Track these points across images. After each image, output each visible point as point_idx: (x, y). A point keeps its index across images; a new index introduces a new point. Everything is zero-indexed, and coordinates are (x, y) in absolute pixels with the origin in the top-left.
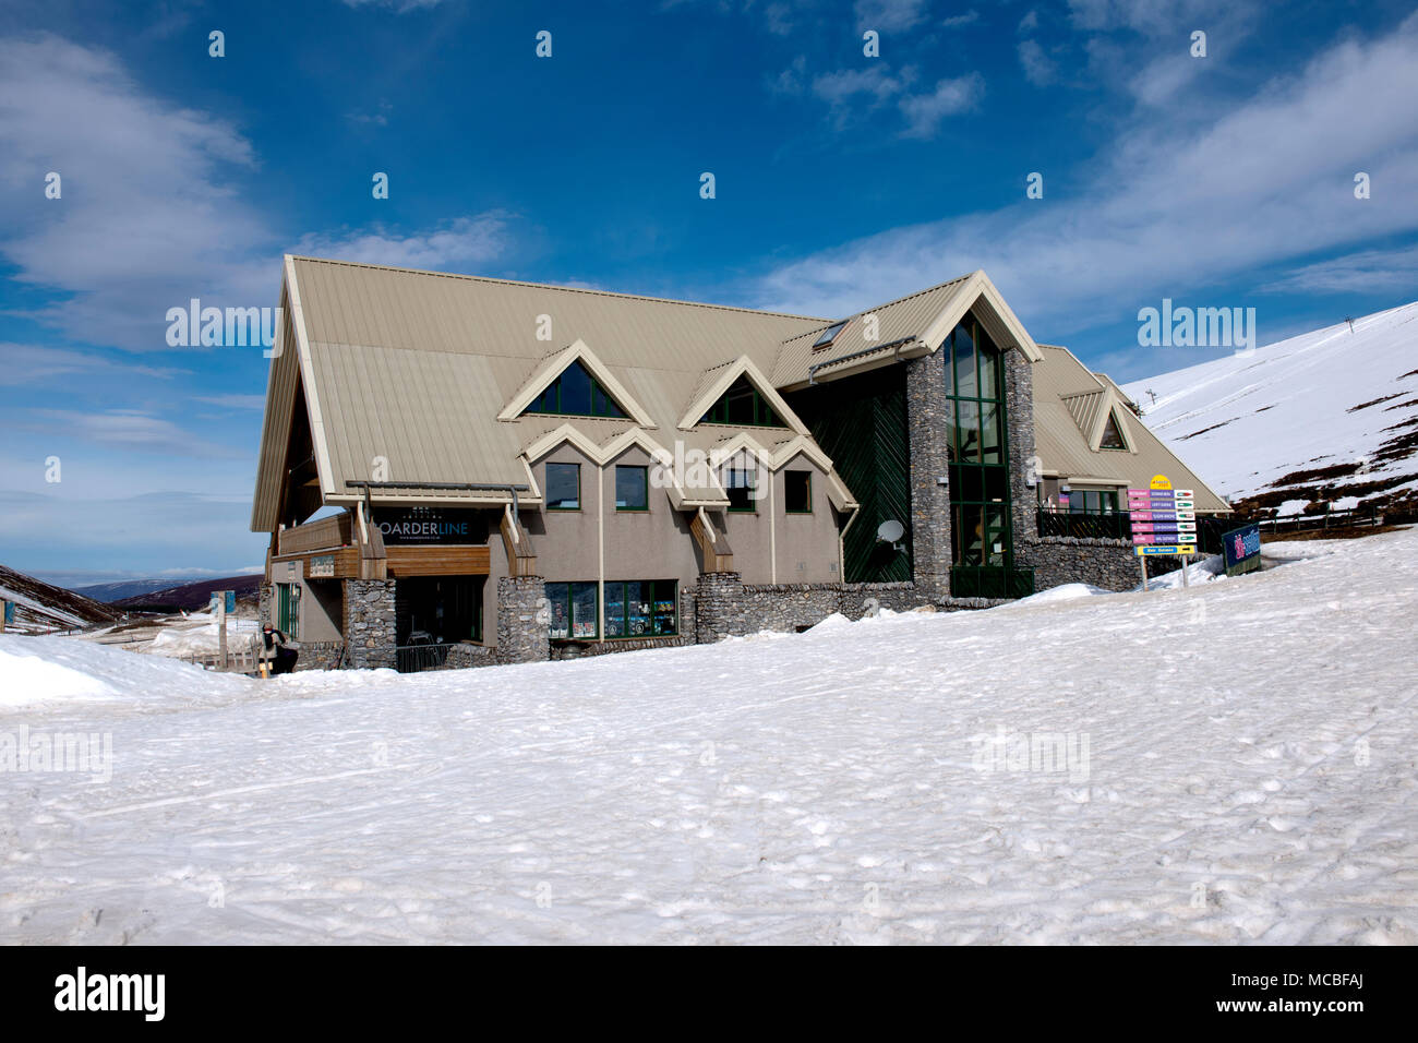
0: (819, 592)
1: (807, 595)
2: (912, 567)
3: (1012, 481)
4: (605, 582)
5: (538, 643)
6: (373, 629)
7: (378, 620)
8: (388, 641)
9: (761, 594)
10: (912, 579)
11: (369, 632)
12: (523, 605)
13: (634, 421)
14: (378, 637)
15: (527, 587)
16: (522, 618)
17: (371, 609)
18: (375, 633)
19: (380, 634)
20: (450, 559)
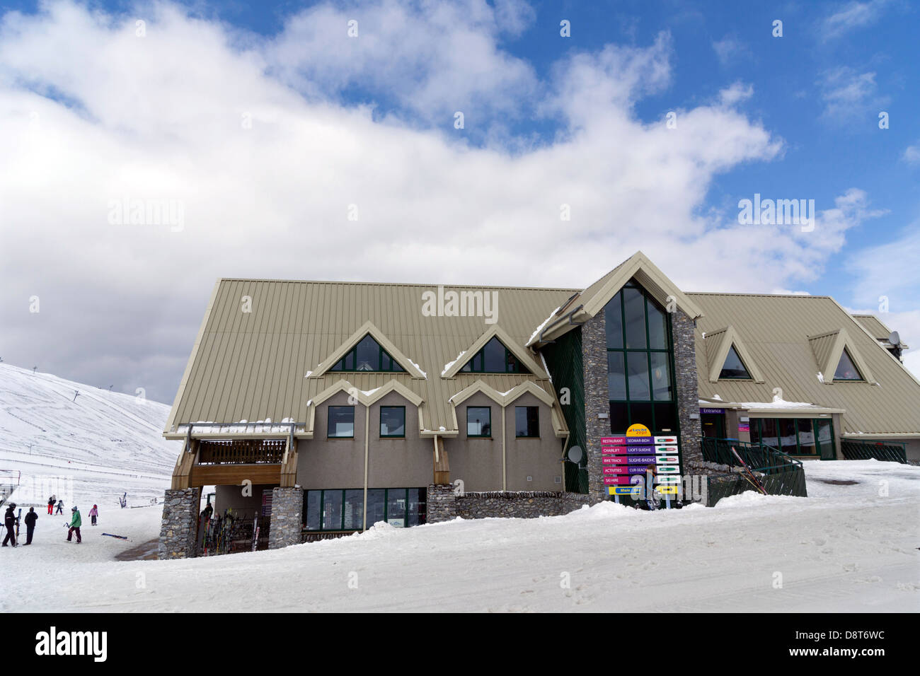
0: (542, 499)
1: (531, 501)
2: (587, 484)
3: (680, 414)
4: (368, 489)
5: (288, 536)
6: (173, 524)
7: (177, 518)
8: (182, 533)
9: (492, 500)
10: (588, 493)
11: (169, 526)
12: (281, 508)
13: (409, 374)
14: (175, 530)
15: (286, 495)
16: (279, 517)
17: (173, 511)
18: (173, 527)
19: (177, 527)
20: (257, 473)
